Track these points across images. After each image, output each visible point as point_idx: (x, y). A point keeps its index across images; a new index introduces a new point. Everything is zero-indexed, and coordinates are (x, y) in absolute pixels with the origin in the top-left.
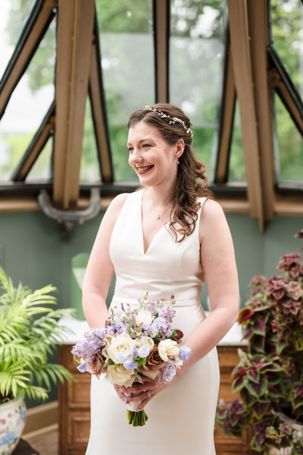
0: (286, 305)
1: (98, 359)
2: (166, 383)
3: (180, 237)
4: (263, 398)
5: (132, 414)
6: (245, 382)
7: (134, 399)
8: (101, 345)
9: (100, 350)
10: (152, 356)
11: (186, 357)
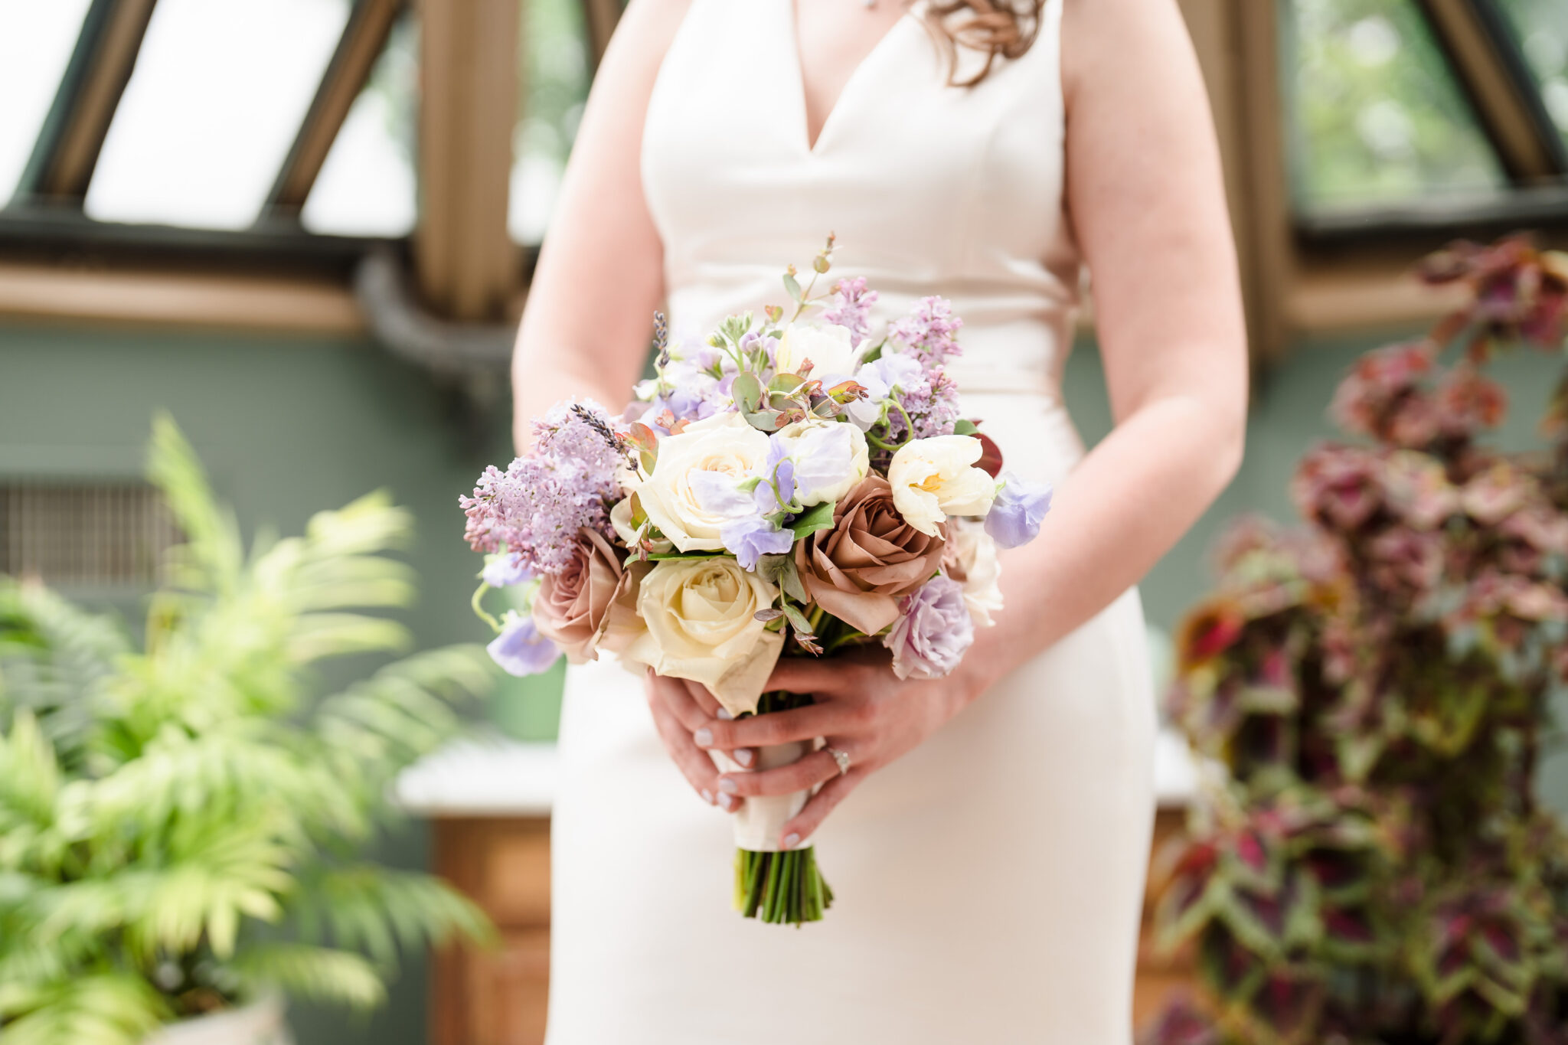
0: (1389, 544)
1: (592, 556)
2: (926, 669)
3: (972, 63)
4: (1298, 953)
5: (757, 862)
6: (1218, 895)
7: (769, 780)
8: (605, 490)
9: (600, 512)
10: (863, 517)
11: (1028, 514)
